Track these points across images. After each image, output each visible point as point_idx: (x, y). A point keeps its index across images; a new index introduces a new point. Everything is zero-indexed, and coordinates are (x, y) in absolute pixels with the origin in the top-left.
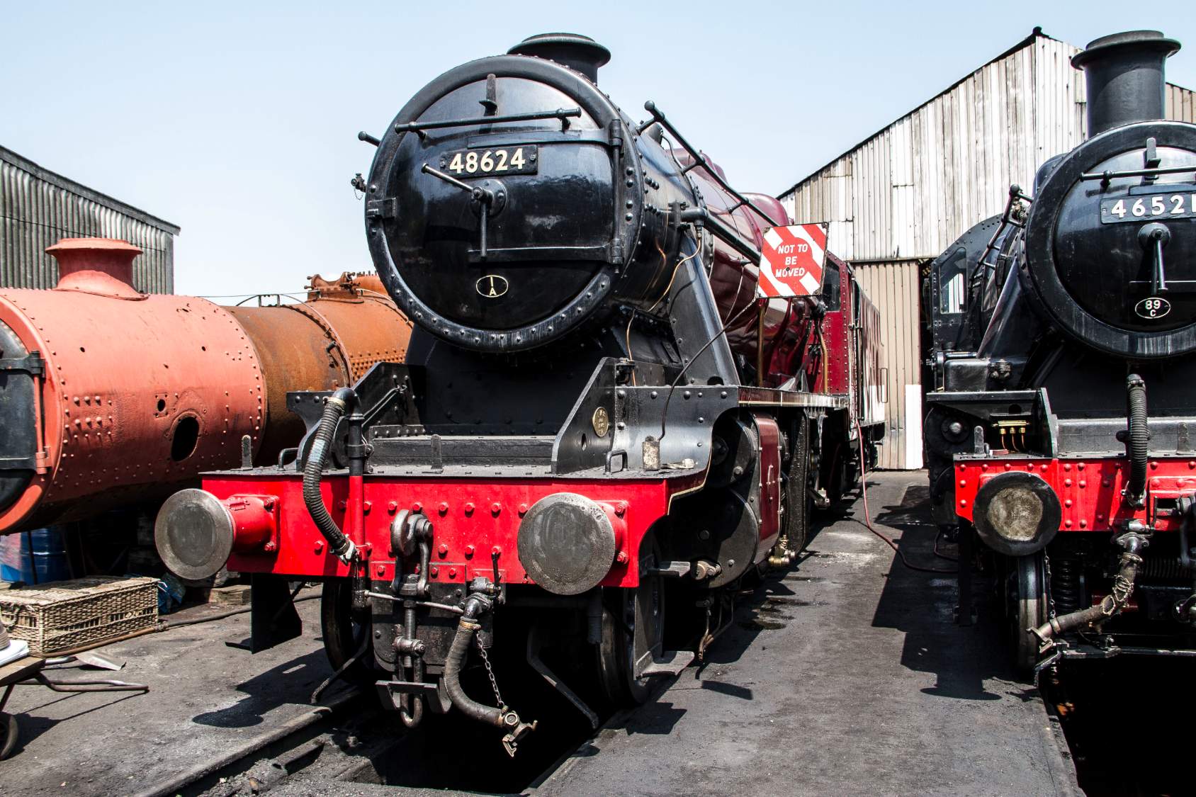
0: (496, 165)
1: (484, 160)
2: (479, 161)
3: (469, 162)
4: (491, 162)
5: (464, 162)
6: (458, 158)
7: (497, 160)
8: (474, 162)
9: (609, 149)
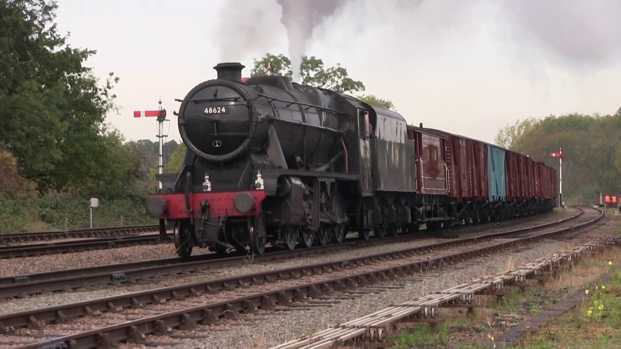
0: (217, 111)
1: (214, 110)
2: (213, 110)
3: (210, 110)
4: (216, 111)
5: (208, 110)
6: (207, 109)
7: (217, 110)
8: (211, 110)
9: (248, 107)
